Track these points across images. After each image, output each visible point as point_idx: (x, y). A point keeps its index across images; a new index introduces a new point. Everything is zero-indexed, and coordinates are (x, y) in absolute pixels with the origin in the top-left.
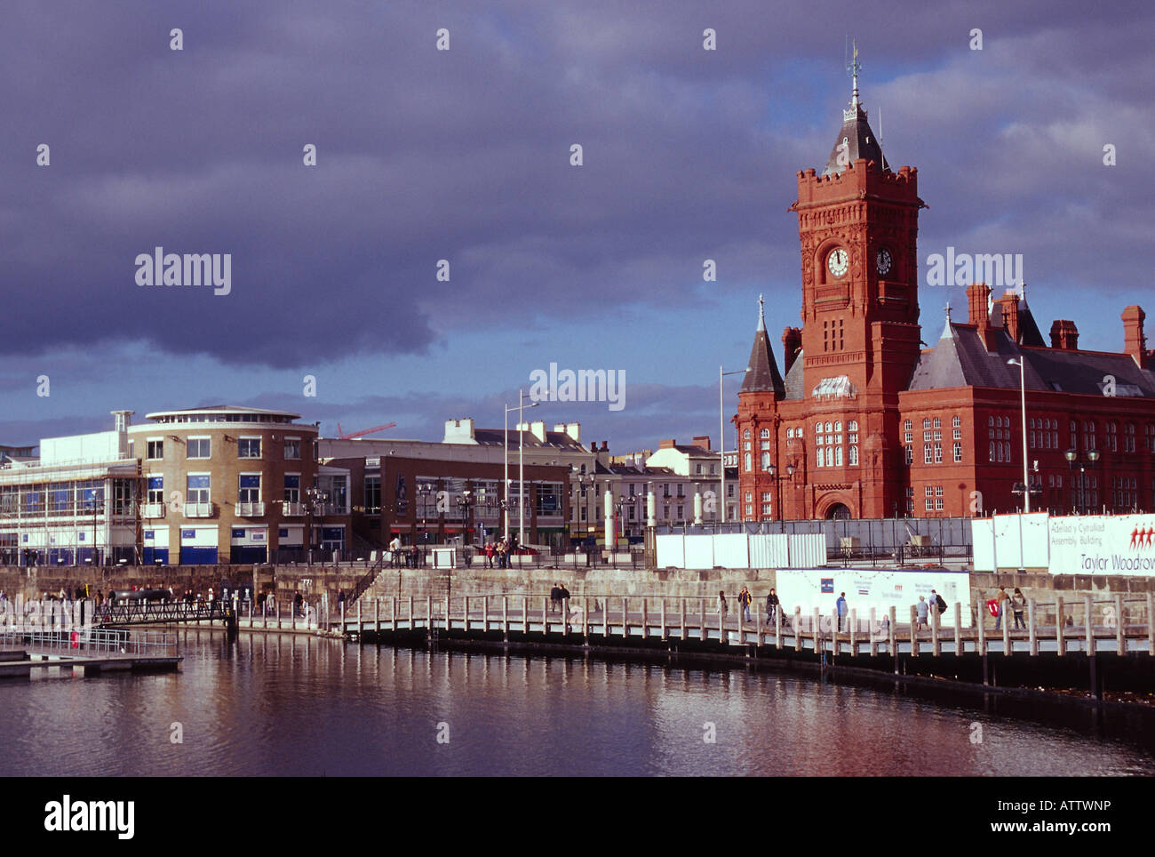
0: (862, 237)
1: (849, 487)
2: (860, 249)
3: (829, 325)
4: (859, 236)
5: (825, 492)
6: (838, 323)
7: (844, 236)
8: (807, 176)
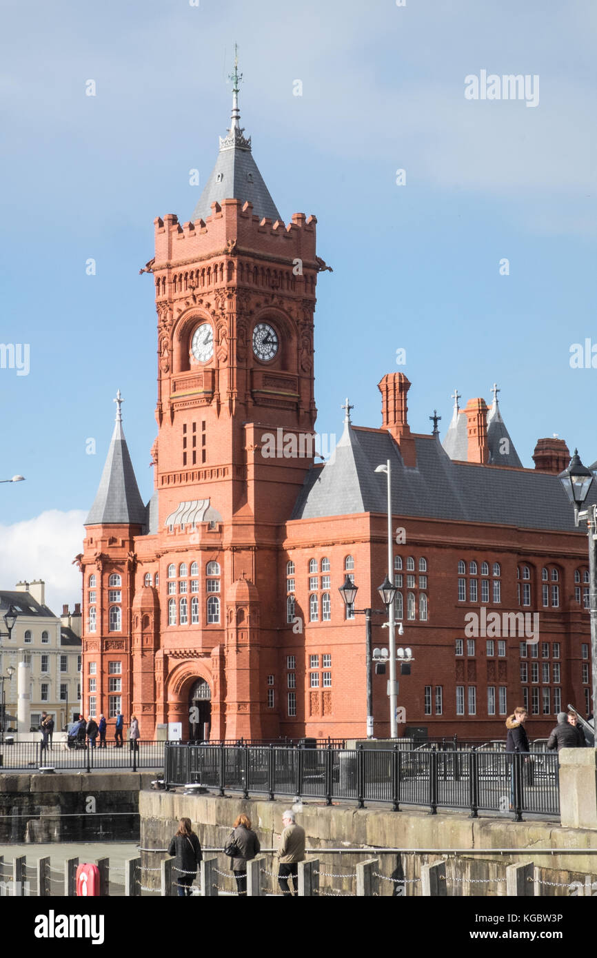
0: (230, 306)
1: (208, 655)
2: (227, 322)
3: (190, 429)
4: (226, 304)
5: (180, 661)
6: (199, 426)
7: (209, 305)
8: (166, 223)
